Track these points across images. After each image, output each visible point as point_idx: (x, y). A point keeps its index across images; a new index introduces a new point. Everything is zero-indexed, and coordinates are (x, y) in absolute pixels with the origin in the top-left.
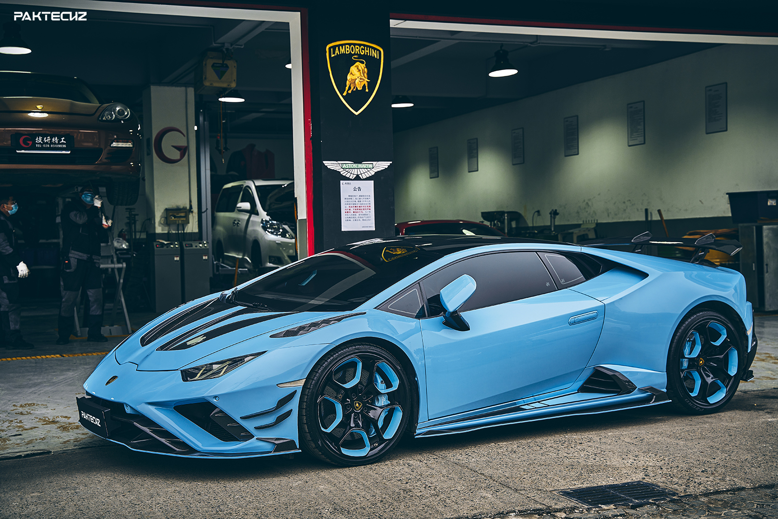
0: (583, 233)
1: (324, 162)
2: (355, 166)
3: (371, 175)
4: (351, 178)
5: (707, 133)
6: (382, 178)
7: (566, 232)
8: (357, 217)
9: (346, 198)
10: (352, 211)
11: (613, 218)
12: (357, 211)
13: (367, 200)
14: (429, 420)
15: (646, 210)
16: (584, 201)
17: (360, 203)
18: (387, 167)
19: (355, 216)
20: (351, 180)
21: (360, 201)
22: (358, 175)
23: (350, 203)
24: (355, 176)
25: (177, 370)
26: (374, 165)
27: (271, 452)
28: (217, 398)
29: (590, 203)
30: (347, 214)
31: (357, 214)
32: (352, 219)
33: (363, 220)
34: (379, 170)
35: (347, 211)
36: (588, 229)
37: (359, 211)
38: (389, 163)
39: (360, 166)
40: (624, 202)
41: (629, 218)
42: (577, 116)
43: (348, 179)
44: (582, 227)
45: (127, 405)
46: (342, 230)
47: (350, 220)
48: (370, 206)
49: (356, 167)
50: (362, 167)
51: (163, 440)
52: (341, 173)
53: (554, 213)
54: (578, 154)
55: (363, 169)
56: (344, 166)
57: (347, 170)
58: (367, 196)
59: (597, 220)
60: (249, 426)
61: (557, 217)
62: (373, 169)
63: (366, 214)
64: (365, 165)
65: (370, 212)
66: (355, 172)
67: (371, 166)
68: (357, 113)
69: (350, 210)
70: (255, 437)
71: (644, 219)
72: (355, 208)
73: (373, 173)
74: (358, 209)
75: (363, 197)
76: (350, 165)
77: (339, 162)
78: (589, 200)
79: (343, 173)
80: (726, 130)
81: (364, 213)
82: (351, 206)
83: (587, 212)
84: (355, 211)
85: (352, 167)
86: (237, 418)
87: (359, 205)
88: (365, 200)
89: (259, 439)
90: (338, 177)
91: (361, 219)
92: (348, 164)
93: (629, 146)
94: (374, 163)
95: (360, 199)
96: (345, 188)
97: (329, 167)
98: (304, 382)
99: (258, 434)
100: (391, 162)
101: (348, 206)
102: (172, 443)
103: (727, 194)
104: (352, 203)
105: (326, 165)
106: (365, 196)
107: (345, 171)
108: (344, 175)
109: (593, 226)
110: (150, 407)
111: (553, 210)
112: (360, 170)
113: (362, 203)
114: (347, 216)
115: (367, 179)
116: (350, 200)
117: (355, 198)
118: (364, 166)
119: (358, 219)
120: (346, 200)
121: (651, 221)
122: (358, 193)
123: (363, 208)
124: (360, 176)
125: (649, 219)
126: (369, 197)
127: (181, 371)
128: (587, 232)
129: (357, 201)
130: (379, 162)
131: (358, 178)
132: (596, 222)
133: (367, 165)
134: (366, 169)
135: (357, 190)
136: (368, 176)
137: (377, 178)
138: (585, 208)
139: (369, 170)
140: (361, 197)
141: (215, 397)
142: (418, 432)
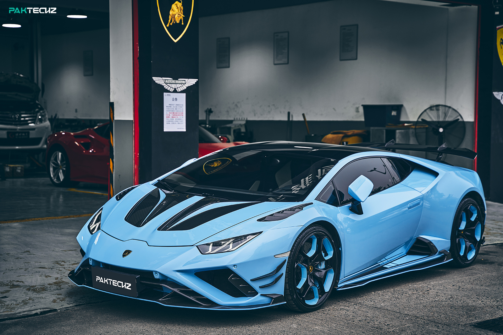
0: (238, 128)
1: (153, 78)
2: (173, 81)
3: (184, 89)
4: (171, 91)
5: (341, 60)
6: (191, 91)
7: (223, 126)
8: (174, 121)
9: (167, 106)
10: (171, 116)
11: (259, 117)
12: (174, 116)
13: (181, 108)
14: (344, 277)
15: (289, 113)
16: (234, 103)
17: (176, 110)
18: (194, 83)
19: (173, 120)
20: (171, 92)
21: (177, 109)
22: (175, 89)
23: (170, 110)
24: (173, 89)
25: (193, 246)
26: (186, 82)
27: (269, 304)
28: (235, 267)
29: (239, 105)
30: (167, 118)
31: (174, 119)
32: (171, 123)
33: (178, 123)
34: (190, 85)
35: (167, 116)
36: (241, 125)
37: (175, 116)
38: (196, 80)
39: (177, 82)
40: (269, 106)
41: (273, 118)
42: (229, 38)
43: (169, 91)
44: (234, 122)
45: (156, 272)
46: (164, 131)
47: (169, 123)
48: (183, 113)
49: (174, 83)
50: (178, 83)
51: (191, 298)
52: (165, 87)
53: (209, 112)
54: (229, 67)
55: (179, 84)
56: (166, 81)
57: (168, 84)
58: (181, 105)
59: (247, 119)
60: (256, 286)
61: (212, 114)
62: (185, 85)
63: (180, 118)
64: (181, 80)
65: (183, 117)
66: (174, 86)
67: (184, 82)
68: (175, 41)
69: (169, 115)
70: (259, 294)
71: (286, 119)
72: (173, 114)
73: (185, 88)
74: (175, 114)
75: (178, 106)
76: (170, 80)
77: (163, 78)
78: (238, 102)
79: (166, 87)
80: (356, 59)
81: (179, 118)
82: (170, 112)
83: (236, 111)
84: (173, 116)
85: (172, 83)
86: (248, 279)
87: (175, 112)
88: (179, 108)
89: (262, 295)
90: (162, 90)
91: (177, 123)
92: (170, 79)
93: (275, 64)
94: (186, 80)
95: (176, 107)
96: (168, 99)
97: (156, 82)
98: (289, 253)
99: (261, 292)
100: (197, 80)
101: (168, 112)
102: (198, 299)
103: (362, 105)
104: (171, 110)
105: (154, 80)
106: (180, 105)
107: (167, 85)
108: (166, 88)
109: (244, 122)
110: (178, 274)
111: (208, 109)
112: (177, 84)
113: (177, 110)
114: (167, 120)
115: (182, 92)
116: (170, 108)
117: (173, 106)
118: (179, 82)
119: (175, 122)
120: (167, 108)
121: (292, 121)
122: (175, 103)
123: (178, 114)
124: (177, 89)
125: (291, 119)
126: (182, 106)
127: (197, 246)
128: (240, 127)
129: (174, 108)
130: (189, 79)
131: (175, 91)
132: (246, 119)
133: (182, 81)
134: (181, 85)
135: (175, 100)
136: (182, 90)
137: (188, 91)
138: (234, 109)
139: (183, 85)
140: (177, 106)
141: (234, 266)
142: (339, 286)
